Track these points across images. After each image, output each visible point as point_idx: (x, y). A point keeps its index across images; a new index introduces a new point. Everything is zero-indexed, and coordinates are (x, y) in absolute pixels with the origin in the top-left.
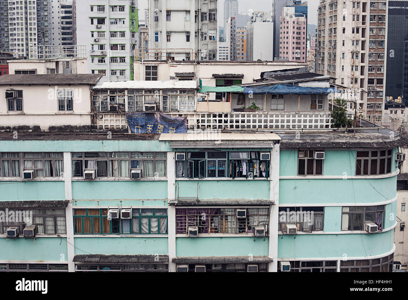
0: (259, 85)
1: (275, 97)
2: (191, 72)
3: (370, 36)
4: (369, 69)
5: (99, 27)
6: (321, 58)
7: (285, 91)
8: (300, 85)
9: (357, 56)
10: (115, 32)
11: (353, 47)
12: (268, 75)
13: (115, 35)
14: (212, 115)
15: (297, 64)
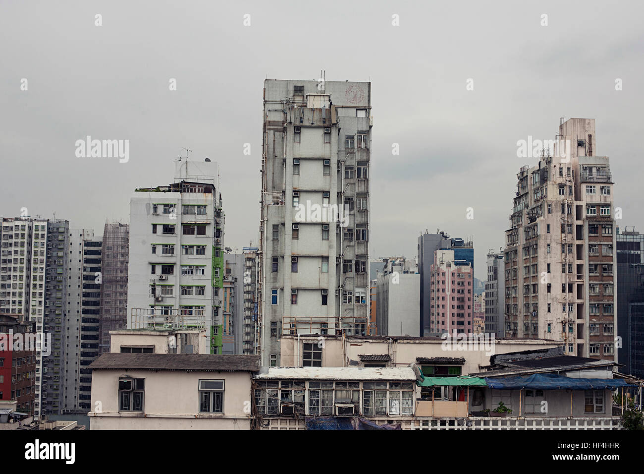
0: (506, 375)
1: (531, 394)
2: (383, 355)
3: (590, 296)
4: (591, 349)
5: (164, 278)
6: (511, 332)
7: (551, 385)
8: (569, 375)
9: (571, 329)
10: (190, 287)
11: (564, 314)
12: (501, 360)
13: (189, 291)
14: (439, 421)
15: (545, 342)
